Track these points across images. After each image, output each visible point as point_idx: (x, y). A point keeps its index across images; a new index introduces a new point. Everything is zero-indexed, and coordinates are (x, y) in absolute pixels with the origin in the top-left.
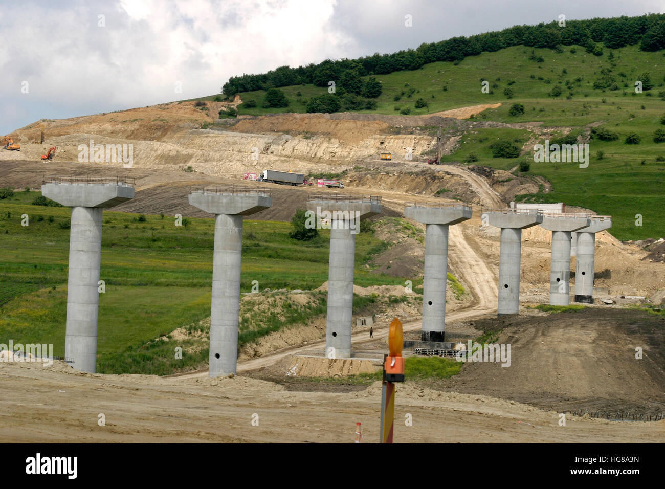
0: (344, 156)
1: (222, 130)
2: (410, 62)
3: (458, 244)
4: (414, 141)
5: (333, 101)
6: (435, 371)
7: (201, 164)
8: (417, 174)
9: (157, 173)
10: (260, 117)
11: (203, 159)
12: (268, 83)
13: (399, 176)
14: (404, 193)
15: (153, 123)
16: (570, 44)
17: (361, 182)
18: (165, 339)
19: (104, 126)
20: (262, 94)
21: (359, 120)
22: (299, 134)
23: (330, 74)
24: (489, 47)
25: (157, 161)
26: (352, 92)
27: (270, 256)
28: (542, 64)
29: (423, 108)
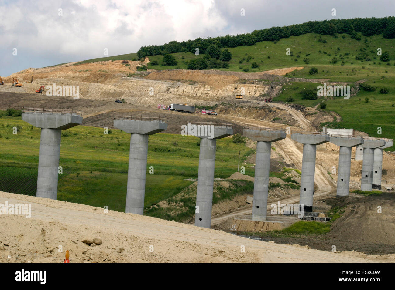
0: (213, 96)
1: (140, 78)
2: (248, 40)
3: (294, 152)
4: (254, 88)
5: (204, 63)
6: (316, 230)
7: (129, 98)
8: (260, 108)
9: (108, 103)
10: (163, 71)
11: (130, 95)
12: (164, 50)
13: (249, 109)
14: (253, 119)
15: (98, 73)
16: (341, 33)
17: (227, 112)
18: (155, 206)
19: (68, 74)
20: (161, 57)
21: (221, 75)
22: (186, 82)
23: (201, 46)
24: (294, 33)
25: (102, 95)
26: (214, 57)
27: (187, 156)
28: (325, 44)
29: (256, 68)
